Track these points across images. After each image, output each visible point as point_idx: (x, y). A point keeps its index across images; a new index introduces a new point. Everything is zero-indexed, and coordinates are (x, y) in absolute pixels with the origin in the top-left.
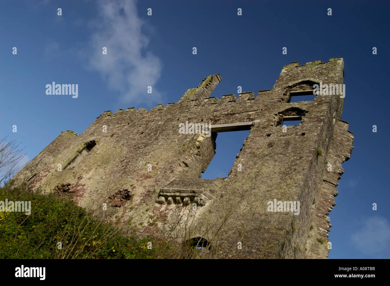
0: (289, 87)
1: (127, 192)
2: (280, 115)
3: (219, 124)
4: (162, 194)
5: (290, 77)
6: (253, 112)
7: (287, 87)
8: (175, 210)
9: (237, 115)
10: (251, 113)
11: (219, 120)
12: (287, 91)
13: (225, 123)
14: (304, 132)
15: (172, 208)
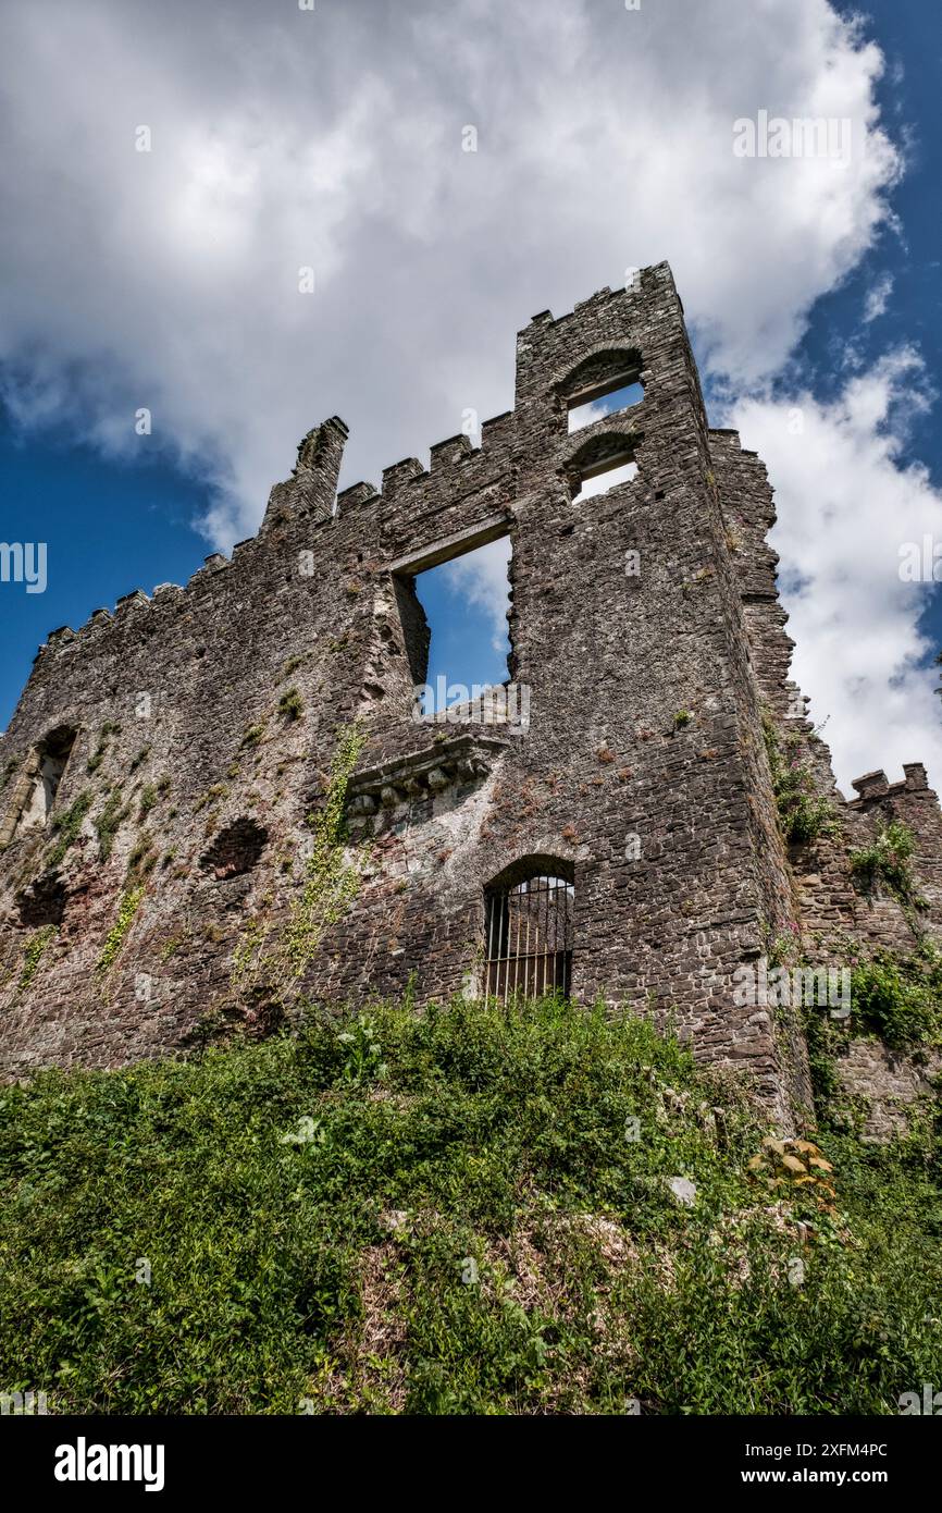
0: (557, 387)
1: (245, 824)
2: (570, 467)
3: (412, 550)
4: (357, 789)
5: (547, 359)
6: (496, 487)
7: (552, 388)
8: (414, 815)
9: (453, 509)
10: (489, 490)
11: (408, 540)
12: (557, 401)
13: (431, 543)
14: (658, 490)
15: (401, 815)
